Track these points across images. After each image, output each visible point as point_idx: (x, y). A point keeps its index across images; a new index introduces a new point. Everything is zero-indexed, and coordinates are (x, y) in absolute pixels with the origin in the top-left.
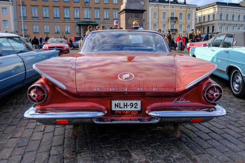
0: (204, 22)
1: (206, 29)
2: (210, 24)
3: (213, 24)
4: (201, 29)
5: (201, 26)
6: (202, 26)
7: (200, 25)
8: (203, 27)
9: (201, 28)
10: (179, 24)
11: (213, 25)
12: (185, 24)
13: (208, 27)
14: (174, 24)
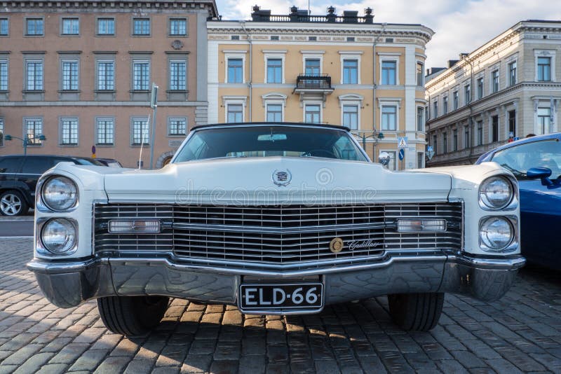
0: (481, 101)
1: (488, 127)
2: (499, 106)
3: (512, 103)
4: (472, 128)
5: (470, 117)
6: (475, 117)
7: (467, 113)
8: (479, 119)
9: (472, 123)
10: (343, 103)
11: (510, 108)
12: (370, 101)
13: (495, 119)
14: (320, 103)
